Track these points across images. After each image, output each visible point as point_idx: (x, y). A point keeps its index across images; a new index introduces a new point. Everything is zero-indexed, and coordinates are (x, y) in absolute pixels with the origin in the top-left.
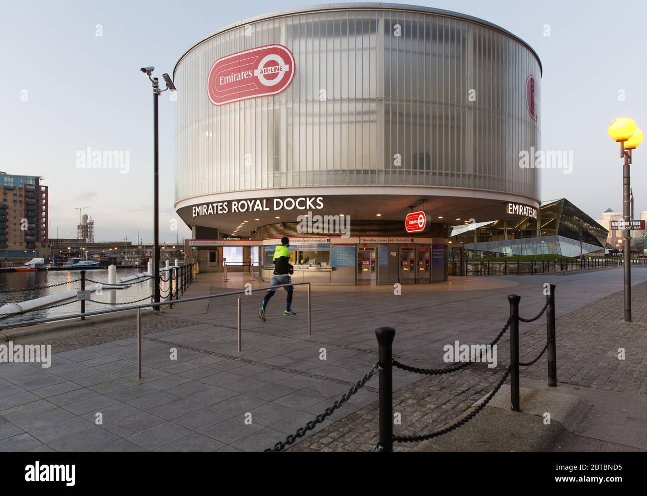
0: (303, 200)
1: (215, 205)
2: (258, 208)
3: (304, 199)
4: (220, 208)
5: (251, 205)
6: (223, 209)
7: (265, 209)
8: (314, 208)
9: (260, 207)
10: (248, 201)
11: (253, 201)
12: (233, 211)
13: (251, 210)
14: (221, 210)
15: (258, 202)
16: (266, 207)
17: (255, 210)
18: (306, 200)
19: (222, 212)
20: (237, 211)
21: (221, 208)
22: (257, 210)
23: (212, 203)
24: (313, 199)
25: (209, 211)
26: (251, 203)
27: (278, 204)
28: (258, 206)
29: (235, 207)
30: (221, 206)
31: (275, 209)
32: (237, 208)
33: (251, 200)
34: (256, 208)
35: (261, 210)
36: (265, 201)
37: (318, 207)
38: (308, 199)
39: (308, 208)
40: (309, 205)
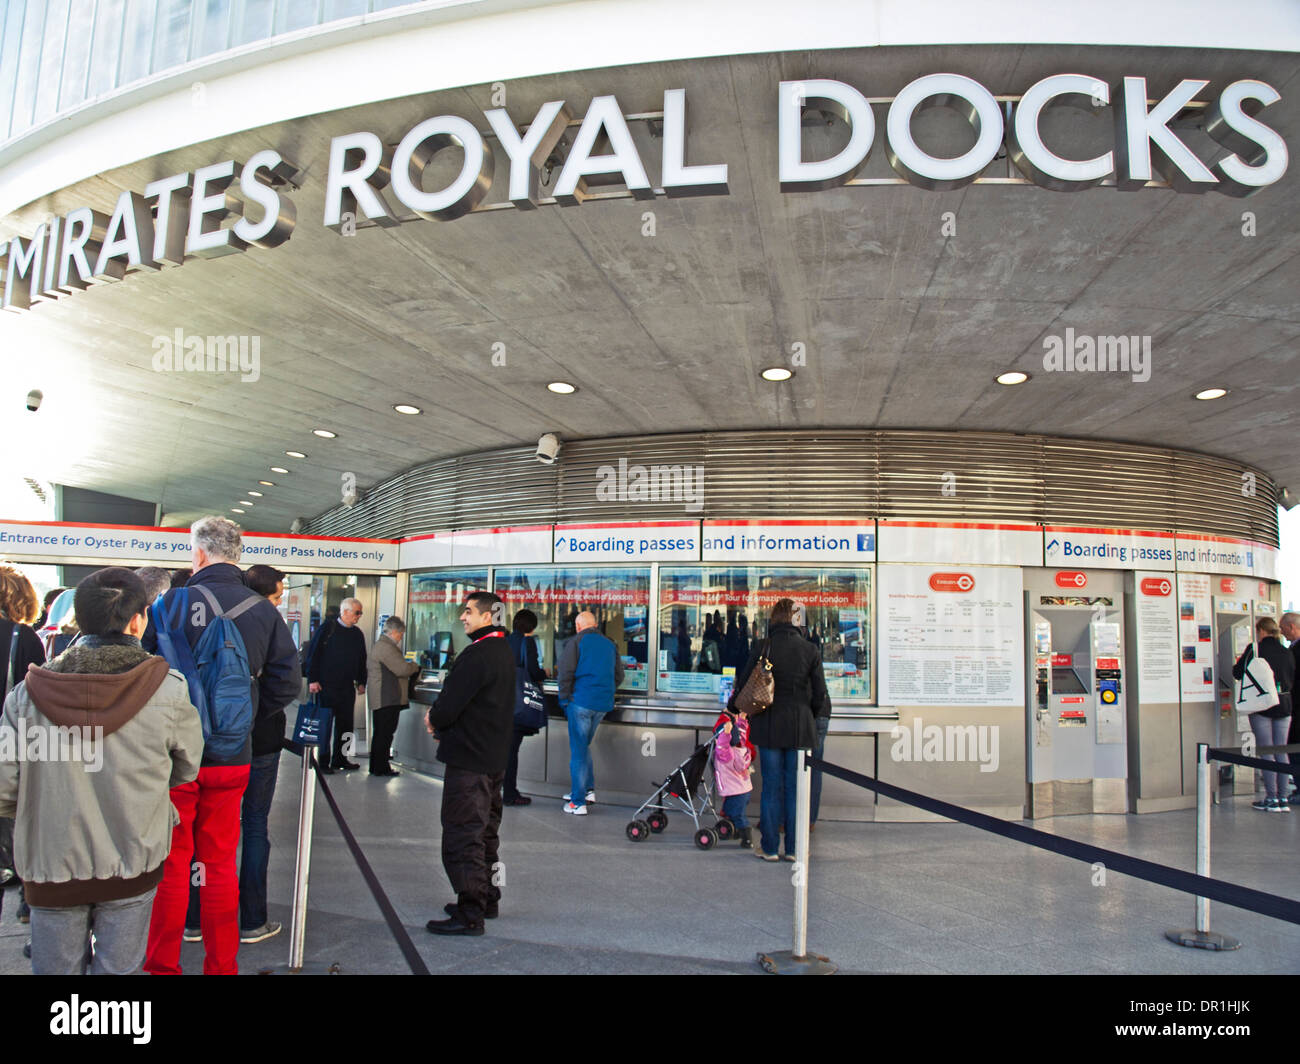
0: (1086, 99)
1: (163, 188)
2: (603, 165)
3: (1098, 90)
4: (201, 204)
5: (521, 152)
7: (676, 173)
8: (1195, 170)
9: (626, 160)
10: (501, 123)
11: (549, 113)
12: (335, 214)
13: (519, 188)
14: (214, 220)
15: (604, 111)
16: (689, 160)
17: (566, 184)
18: (1118, 95)
20: (370, 205)
21: (218, 202)
22: (588, 181)
24: (1185, 93)
25: (108, 250)
26: (522, 127)
27: (825, 128)
28: (602, 144)
29: (357, 181)
30: (217, 186)
31: (792, 168)
32: (379, 182)
34: (580, 162)
35: (637, 179)
36: (674, 106)
38: (1135, 89)
39: (1140, 167)
40: (1156, 153)
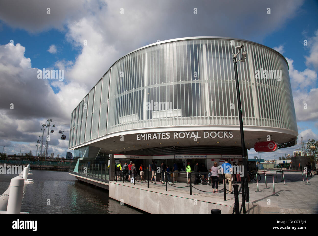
1: (159, 134)
3: (222, 133)
4: (163, 136)
5: (188, 135)
6: (166, 136)
8: (228, 137)
12: (174, 138)
13: (188, 137)
15: (193, 133)
16: (199, 136)
17: (191, 137)
19: (165, 138)
20: (177, 138)
21: (164, 136)
23: (156, 133)
24: (227, 133)
25: (154, 137)
26: (188, 133)
27: (206, 135)
28: (193, 135)
29: (176, 135)
31: (205, 137)
32: (178, 136)
33: (187, 132)
35: (195, 137)
36: (197, 133)
37: (230, 137)
38: (224, 133)
39: (224, 137)
40: (225, 136)
